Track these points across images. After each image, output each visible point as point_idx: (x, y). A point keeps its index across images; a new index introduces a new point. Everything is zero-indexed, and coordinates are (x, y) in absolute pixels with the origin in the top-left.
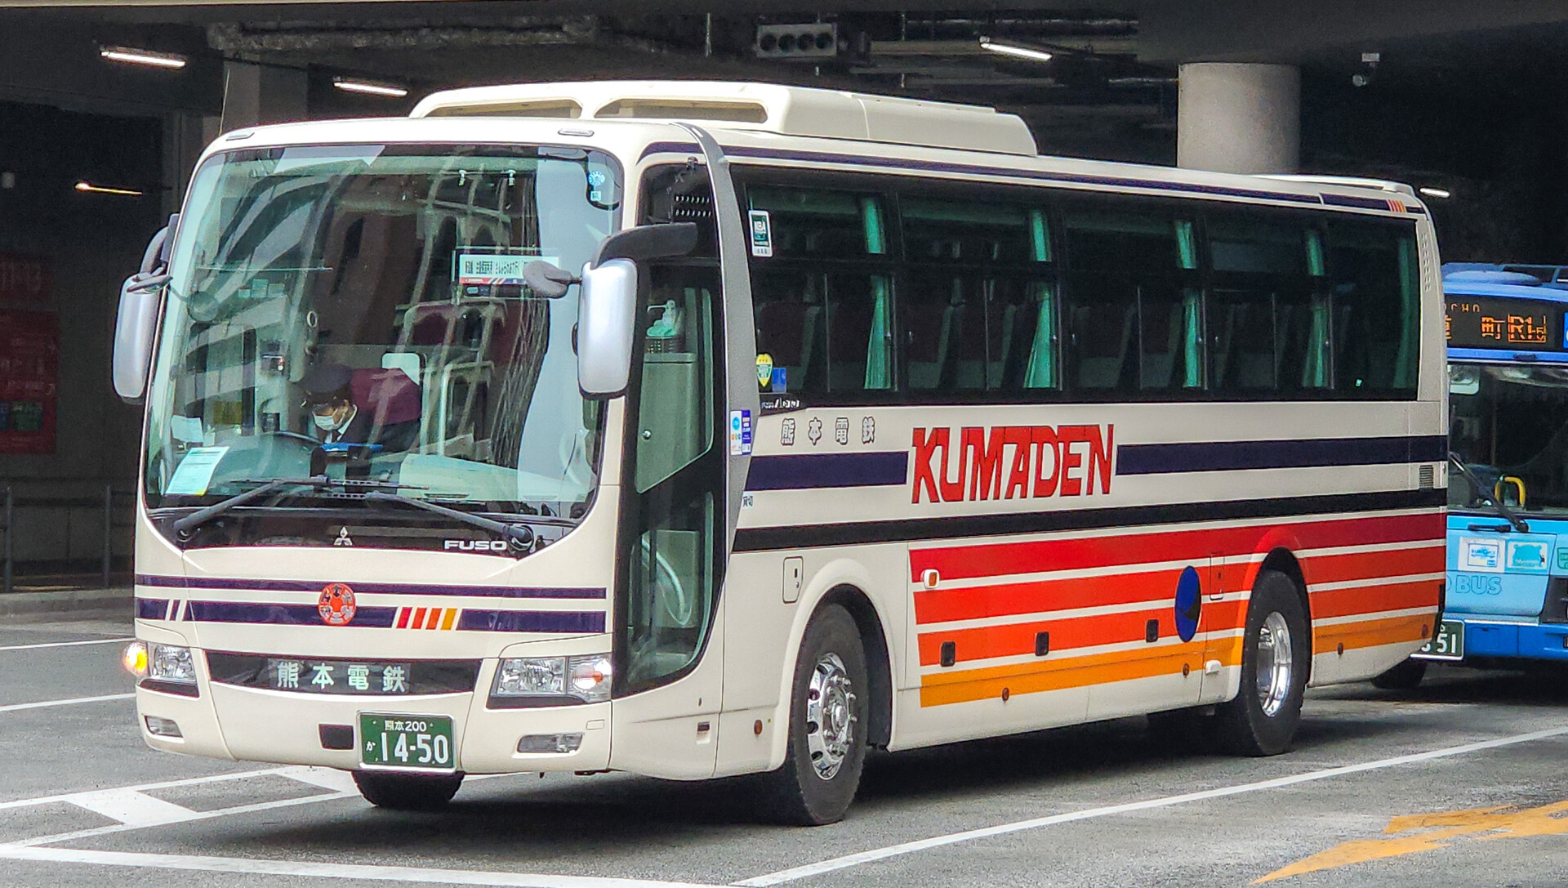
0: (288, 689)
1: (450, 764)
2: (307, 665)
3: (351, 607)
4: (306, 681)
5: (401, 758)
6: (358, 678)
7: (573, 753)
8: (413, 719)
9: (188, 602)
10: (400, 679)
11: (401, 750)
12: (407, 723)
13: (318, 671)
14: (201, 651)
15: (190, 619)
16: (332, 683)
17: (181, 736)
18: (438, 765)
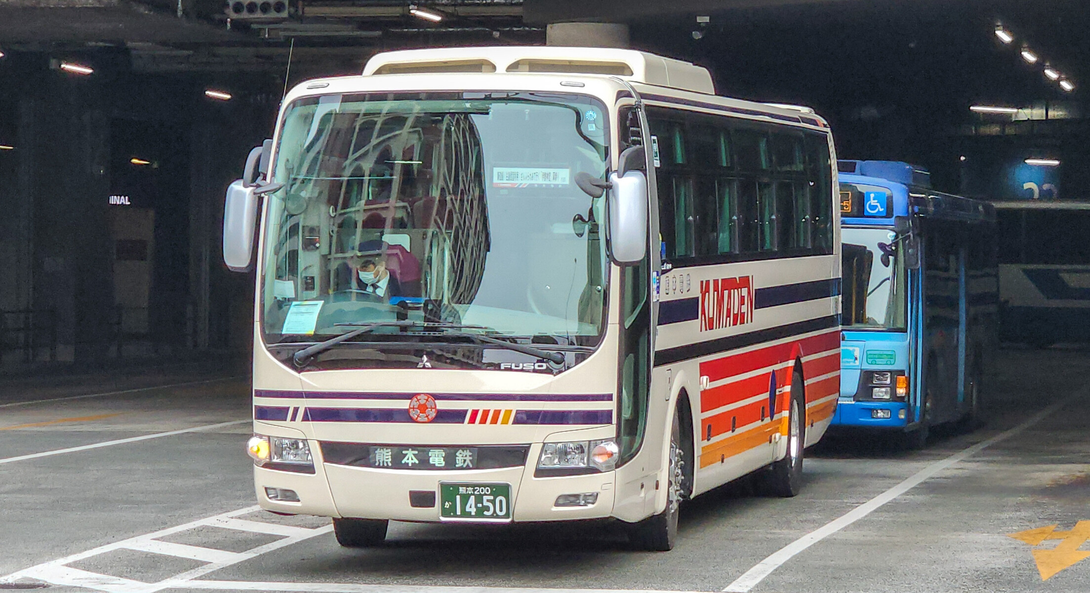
0: (383, 467)
1: (507, 516)
2: (398, 450)
3: (434, 410)
4: (397, 463)
5: (470, 512)
6: (437, 458)
7: (590, 506)
8: (480, 486)
9: (306, 408)
10: (468, 459)
11: (471, 507)
12: (476, 488)
13: (406, 454)
14: (316, 442)
15: (308, 420)
16: (417, 462)
17: (299, 501)
18: (498, 517)
